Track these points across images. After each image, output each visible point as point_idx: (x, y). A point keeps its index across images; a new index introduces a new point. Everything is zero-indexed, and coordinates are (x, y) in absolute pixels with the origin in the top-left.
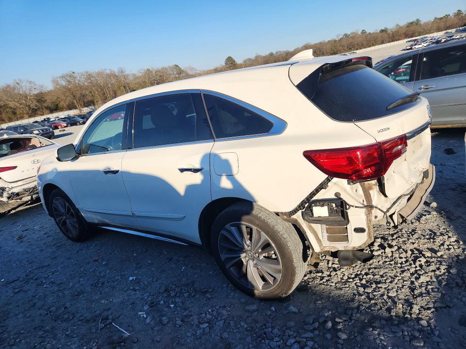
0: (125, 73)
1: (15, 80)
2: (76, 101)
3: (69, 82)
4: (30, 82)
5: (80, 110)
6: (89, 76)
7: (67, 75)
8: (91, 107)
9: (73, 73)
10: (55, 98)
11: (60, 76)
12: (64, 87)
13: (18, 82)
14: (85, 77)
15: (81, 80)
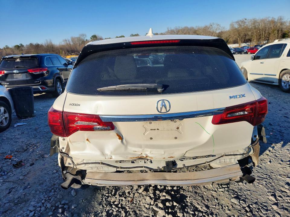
0: (282, 21)
1: (210, 23)
2: (240, 38)
3: (240, 25)
4: (218, 25)
5: (240, 45)
6: (255, 22)
7: (241, 21)
8: (248, 43)
9: (246, 19)
10: (228, 35)
11: (236, 21)
12: (236, 29)
13: (212, 24)
14: (252, 22)
15: (249, 25)
